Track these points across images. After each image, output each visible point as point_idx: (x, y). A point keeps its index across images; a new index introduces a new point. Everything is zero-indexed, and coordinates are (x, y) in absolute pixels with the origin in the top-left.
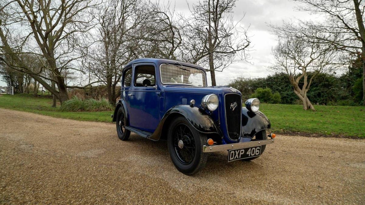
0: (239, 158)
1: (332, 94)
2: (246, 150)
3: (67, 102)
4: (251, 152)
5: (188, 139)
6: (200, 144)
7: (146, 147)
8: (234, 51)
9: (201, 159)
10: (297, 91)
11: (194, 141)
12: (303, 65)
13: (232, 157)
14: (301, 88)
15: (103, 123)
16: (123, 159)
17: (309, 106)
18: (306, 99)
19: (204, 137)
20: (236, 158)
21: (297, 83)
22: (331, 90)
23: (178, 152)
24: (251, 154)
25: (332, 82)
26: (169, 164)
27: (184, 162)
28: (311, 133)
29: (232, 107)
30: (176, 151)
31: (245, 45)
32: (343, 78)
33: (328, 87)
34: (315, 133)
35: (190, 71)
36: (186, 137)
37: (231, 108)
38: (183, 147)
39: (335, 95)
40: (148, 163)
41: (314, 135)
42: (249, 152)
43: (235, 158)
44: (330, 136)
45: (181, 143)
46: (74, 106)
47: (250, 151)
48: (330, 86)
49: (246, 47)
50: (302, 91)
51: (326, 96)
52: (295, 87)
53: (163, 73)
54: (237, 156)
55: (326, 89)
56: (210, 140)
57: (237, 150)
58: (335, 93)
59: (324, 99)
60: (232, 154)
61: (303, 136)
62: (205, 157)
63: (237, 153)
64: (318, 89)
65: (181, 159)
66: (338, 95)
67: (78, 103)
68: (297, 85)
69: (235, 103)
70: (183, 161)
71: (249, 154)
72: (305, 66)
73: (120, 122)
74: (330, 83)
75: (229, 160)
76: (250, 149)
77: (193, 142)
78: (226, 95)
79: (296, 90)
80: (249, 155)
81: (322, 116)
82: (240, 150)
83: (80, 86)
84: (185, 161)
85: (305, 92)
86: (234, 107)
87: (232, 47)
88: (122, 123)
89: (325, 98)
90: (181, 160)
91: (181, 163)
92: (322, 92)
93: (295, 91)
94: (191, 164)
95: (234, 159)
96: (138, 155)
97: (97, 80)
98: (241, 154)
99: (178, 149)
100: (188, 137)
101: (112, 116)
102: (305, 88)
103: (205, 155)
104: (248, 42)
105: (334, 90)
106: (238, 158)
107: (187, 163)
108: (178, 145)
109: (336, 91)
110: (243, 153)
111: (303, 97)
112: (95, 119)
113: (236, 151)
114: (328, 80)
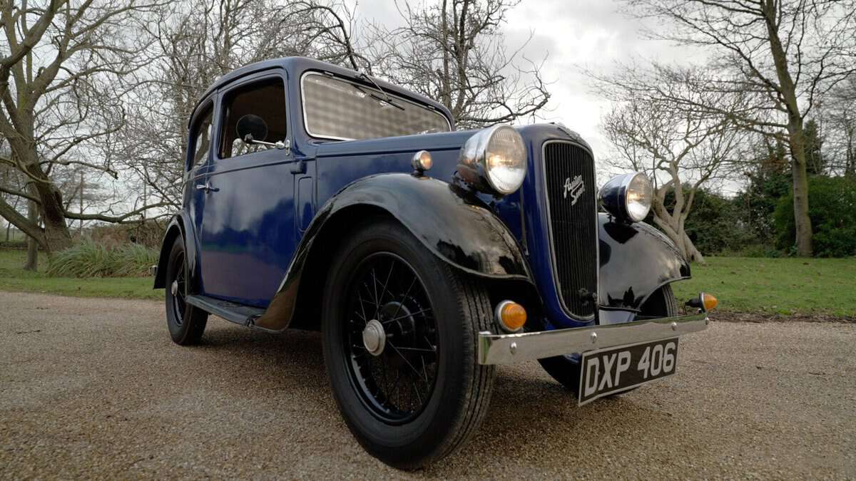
0: (614, 388)
1: (721, 236)
2: (637, 351)
3: (63, 254)
4: (650, 360)
5: (405, 313)
6: (462, 328)
7: (254, 362)
8: (512, 114)
9: (468, 396)
10: (662, 219)
11: (432, 323)
12: (668, 157)
13: (591, 385)
14: (671, 211)
15: (148, 301)
16: (146, 412)
17: (691, 254)
18: (684, 239)
19: (477, 298)
20: (606, 389)
21: (662, 199)
22: (717, 226)
23: (364, 373)
24: (649, 369)
25: (720, 209)
26: (328, 421)
27: (388, 411)
28: (738, 313)
29: (569, 193)
30: (357, 369)
31: (537, 102)
32: (740, 201)
33: (711, 220)
34: (748, 312)
35: (403, 110)
36: (397, 306)
37: (565, 194)
38: (382, 349)
39: (728, 237)
40: (243, 422)
41: (747, 316)
42: (645, 361)
43: (601, 388)
44: (792, 318)
45: (374, 333)
46: (82, 265)
47: (648, 359)
48: (715, 218)
49: (539, 107)
50: (672, 218)
51: (708, 241)
52: (658, 209)
53: (312, 100)
54: (607, 376)
55: (707, 225)
56: (509, 308)
57: (609, 354)
58: (728, 233)
59: (704, 247)
60: (593, 368)
61: (720, 320)
62: (483, 384)
63: (608, 367)
64: (690, 224)
65: (377, 399)
66: (734, 236)
67: (94, 256)
68: (662, 202)
69: (578, 180)
70: (385, 407)
71: (643, 371)
72: (676, 160)
73: (175, 285)
74: (716, 211)
75: (584, 399)
76: (648, 349)
77: (427, 322)
78: (548, 145)
79: (658, 216)
80: (645, 376)
81: (733, 273)
82: (618, 351)
83: (109, 214)
84: (393, 408)
85: (679, 221)
86: (574, 194)
87: (506, 104)
88: (181, 287)
89: (707, 244)
90: (377, 404)
91: (375, 416)
92: (700, 231)
93: (657, 218)
94: (417, 421)
95: (598, 392)
96: (216, 393)
97: (157, 201)
98: (621, 368)
99: (364, 357)
100: (403, 307)
101: (155, 268)
102: (680, 210)
103: (484, 380)
104: (546, 94)
105: (724, 226)
106: (610, 385)
107: (398, 417)
108: (363, 345)
109: (729, 228)
110: (626, 367)
111: (677, 233)
112: (125, 292)
113: (605, 358)
114: (710, 203)
